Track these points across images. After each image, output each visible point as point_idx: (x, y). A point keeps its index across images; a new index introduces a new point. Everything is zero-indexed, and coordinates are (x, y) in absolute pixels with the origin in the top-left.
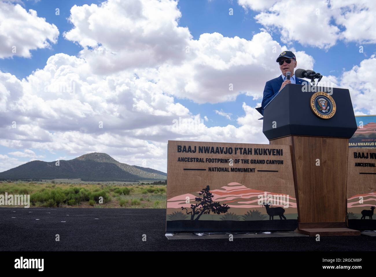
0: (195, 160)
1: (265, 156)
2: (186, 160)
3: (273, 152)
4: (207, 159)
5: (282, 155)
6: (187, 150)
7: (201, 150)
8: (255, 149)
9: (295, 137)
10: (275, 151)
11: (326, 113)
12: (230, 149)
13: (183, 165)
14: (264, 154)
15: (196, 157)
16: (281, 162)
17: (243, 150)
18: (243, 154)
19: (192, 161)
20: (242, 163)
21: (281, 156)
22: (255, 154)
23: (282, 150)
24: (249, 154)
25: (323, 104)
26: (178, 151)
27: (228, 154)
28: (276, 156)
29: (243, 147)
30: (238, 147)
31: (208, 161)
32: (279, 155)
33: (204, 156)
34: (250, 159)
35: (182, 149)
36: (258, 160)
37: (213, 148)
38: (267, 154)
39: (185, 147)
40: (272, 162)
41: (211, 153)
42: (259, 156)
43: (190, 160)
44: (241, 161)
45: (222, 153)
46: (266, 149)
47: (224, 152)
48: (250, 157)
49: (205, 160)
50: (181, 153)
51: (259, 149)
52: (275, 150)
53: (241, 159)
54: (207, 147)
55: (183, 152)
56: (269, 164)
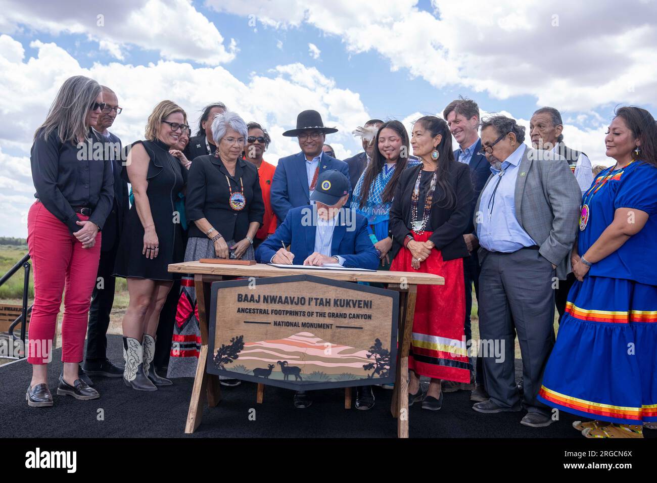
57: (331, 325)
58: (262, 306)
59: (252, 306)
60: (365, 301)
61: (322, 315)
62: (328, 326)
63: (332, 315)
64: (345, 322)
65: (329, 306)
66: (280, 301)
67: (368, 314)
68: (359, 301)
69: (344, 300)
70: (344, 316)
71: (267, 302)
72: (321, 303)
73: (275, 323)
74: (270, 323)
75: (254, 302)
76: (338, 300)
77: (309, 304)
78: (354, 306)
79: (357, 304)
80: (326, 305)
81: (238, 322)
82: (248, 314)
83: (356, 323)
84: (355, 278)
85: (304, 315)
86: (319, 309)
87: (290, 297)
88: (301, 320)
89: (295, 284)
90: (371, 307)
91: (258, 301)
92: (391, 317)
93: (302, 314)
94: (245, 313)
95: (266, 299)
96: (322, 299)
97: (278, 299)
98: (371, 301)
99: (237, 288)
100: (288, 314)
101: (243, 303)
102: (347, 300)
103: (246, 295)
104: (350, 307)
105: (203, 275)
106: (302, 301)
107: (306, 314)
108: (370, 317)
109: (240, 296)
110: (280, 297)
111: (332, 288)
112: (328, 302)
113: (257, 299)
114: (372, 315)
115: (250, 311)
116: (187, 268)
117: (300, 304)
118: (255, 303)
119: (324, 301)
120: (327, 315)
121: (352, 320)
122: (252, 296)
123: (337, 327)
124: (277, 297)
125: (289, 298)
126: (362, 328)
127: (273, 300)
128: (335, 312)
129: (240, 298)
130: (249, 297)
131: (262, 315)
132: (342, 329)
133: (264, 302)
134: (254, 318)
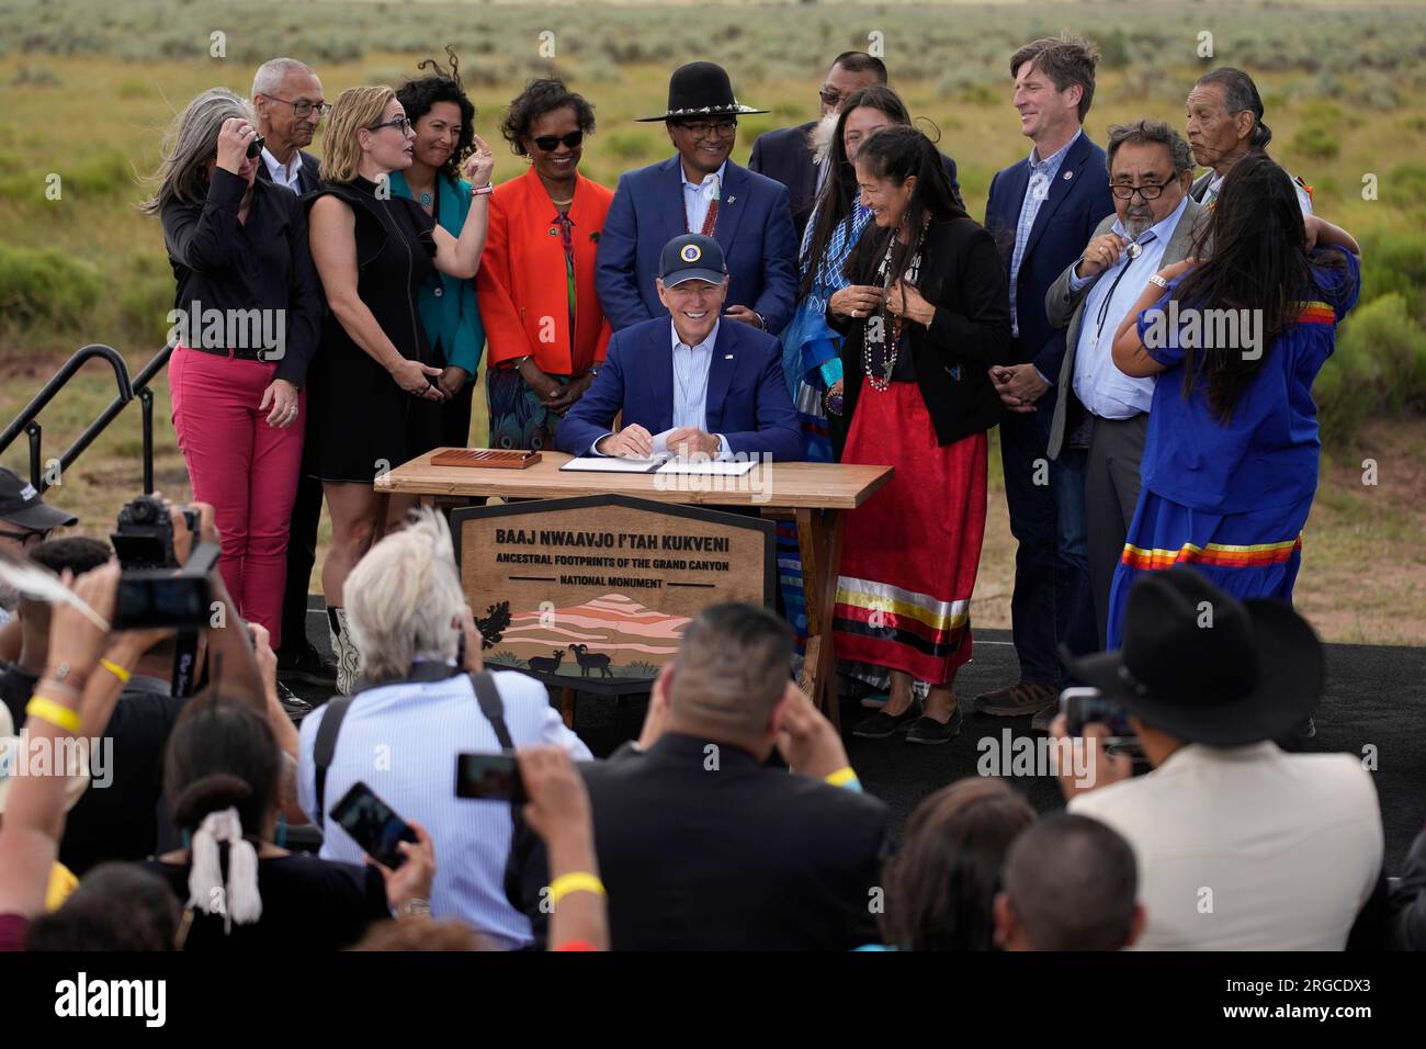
57: (660, 581)
58: (540, 550)
59: (522, 549)
60: (716, 539)
61: (643, 564)
62: (654, 584)
63: (660, 564)
64: (684, 575)
65: (655, 548)
66: (570, 540)
67: (722, 561)
68: (707, 539)
69: (680, 538)
70: (680, 565)
71: (548, 543)
72: (641, 543)
73: (563, 580)
74: (554, 580)
75: (524, 542)
76: (670, 537)
77: (621, 546)
78: (698, 548)
79: (703, 543)
80: (650, 547)
81: (499, 579)
82: (516, 564)
83: (702, 578)
84: (698, 498)
85: (612, 565)
86: (637, 554)
87: (587, 534)
88: (606, 573)
89: (595, 510)
90: (727, 550)
91: (532, 542)
92: (762, 566)
93: (608, 562)
94: (511, 564)
95: (545, 538)
96: (642, 537)
97: (565, 538)
98: (727, 540)
99: (494, 520)
100: (585, 564)
101: (505, 544)
102: (685, 538)
103: (511, 532)
104: (691, 549)
105: (435, 495)
106: (607, 540)
107: (616, 562)
108: (725, 567)
109: (500, 533)
110: (570, 534)
111: (658, 516)
112: (653, 542)
113: (531, 537)
114: (730, 563)
115: (519, 559)
116: (407, 485)
117: (603, 545)
118: (527, 545)
119: (646, 539)
120: (651, 564)
121: (697, 573)
122: (521, 533)
123: (669, 584)
124: (564, 533)
125: (585, 537)
126: (713, 586)
127: (558, 538)
128: (666, 558)
129: (501, 537)
130: (516, 534)
131: (540, 566)
132: (680, 588)
133: (542, 543)
134: (526, 572)
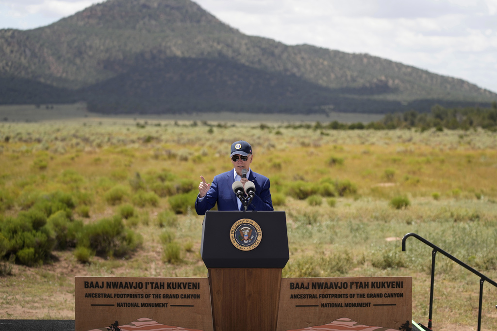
0: (103, 295)
1: (179, 290)
2: (94, 295)
3: (189, 286)
4: (115, 294)
5: (199, 289)
6: (94, 286)
7: (109, 285)
8: (168, 283)
9: (213, 270)
10: (191, 285)
11: (249, 243)
12: (140, 284)
13: (91, 300)
14: (178, 289)
15: (104, 293)
16: (198, 296)
17: (154, 285)
18: (155, 288)
19: (99, 297)
20: (154, 298)
21: (197, 290)
22: (168, 288)
23: (199, 283)
24: (161, 288)
25: (246, 234)
26: (85, 287)
27: (138, 288)
28: (192, 290)
29: (155, 282)
30: (149, 281)
31: (116, 297)
32: (196, 288)
33: (112, 291)
34: (162, 294)
35: (89, 285)
36: (171, 295)
37: (121, 283)
38: (181, 288)
39: (92, 283)
40: (187, 296)
41: (119, 288)
42: (172, 290)
43: (98, 296)
44: (152, 296)
45: (131, 288)
46: (181, 283)
47: (134, 287)
48: (162, 292)
49: (113, 296)
50: (89, 289)
51: (173, 283)
52: (191, 283)
53: (152, 293)
54: (115, 282)
55: (90, 288)
56: (183, 299)
